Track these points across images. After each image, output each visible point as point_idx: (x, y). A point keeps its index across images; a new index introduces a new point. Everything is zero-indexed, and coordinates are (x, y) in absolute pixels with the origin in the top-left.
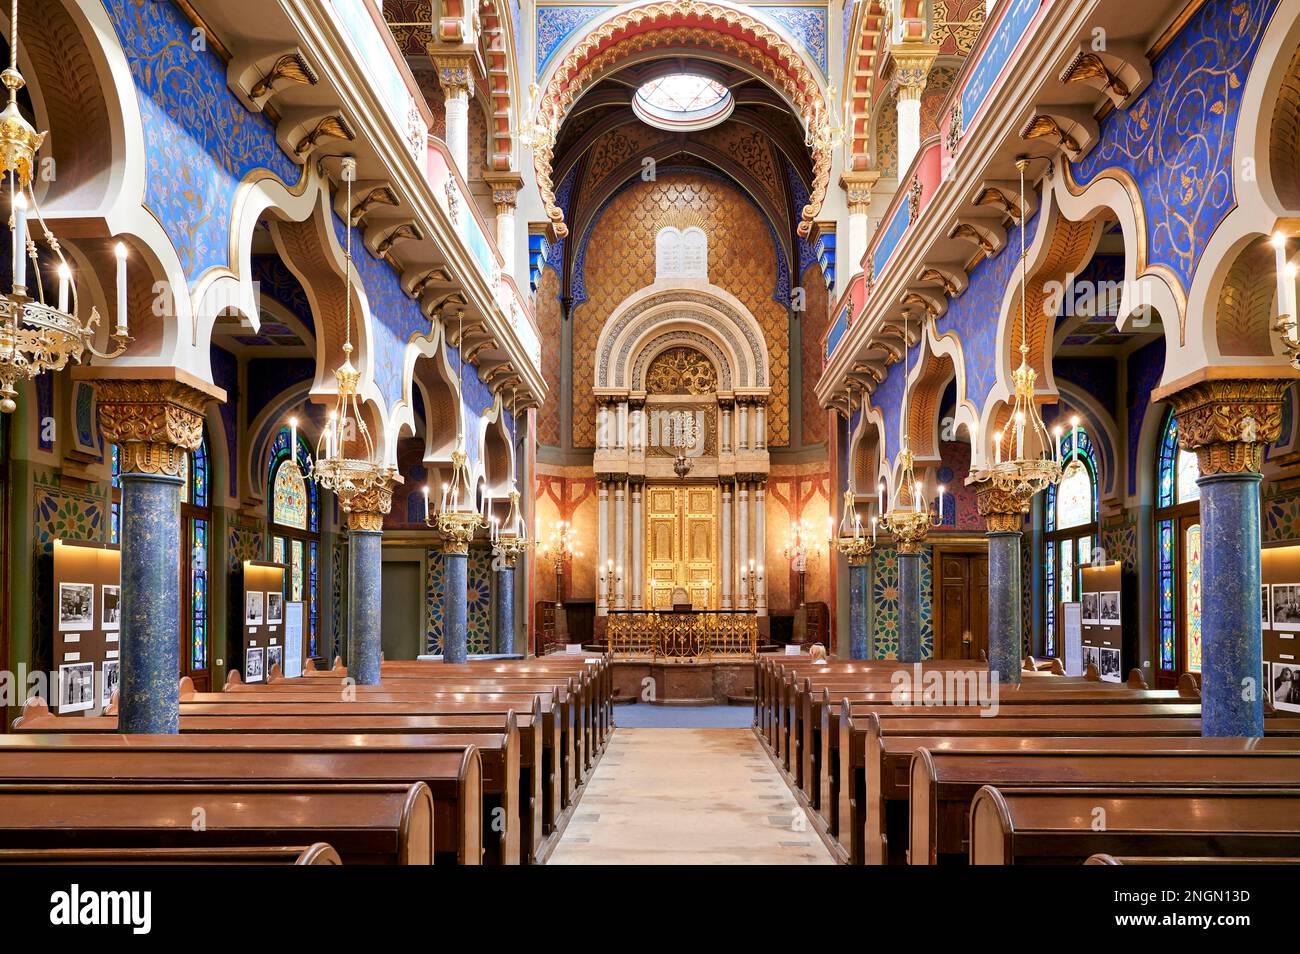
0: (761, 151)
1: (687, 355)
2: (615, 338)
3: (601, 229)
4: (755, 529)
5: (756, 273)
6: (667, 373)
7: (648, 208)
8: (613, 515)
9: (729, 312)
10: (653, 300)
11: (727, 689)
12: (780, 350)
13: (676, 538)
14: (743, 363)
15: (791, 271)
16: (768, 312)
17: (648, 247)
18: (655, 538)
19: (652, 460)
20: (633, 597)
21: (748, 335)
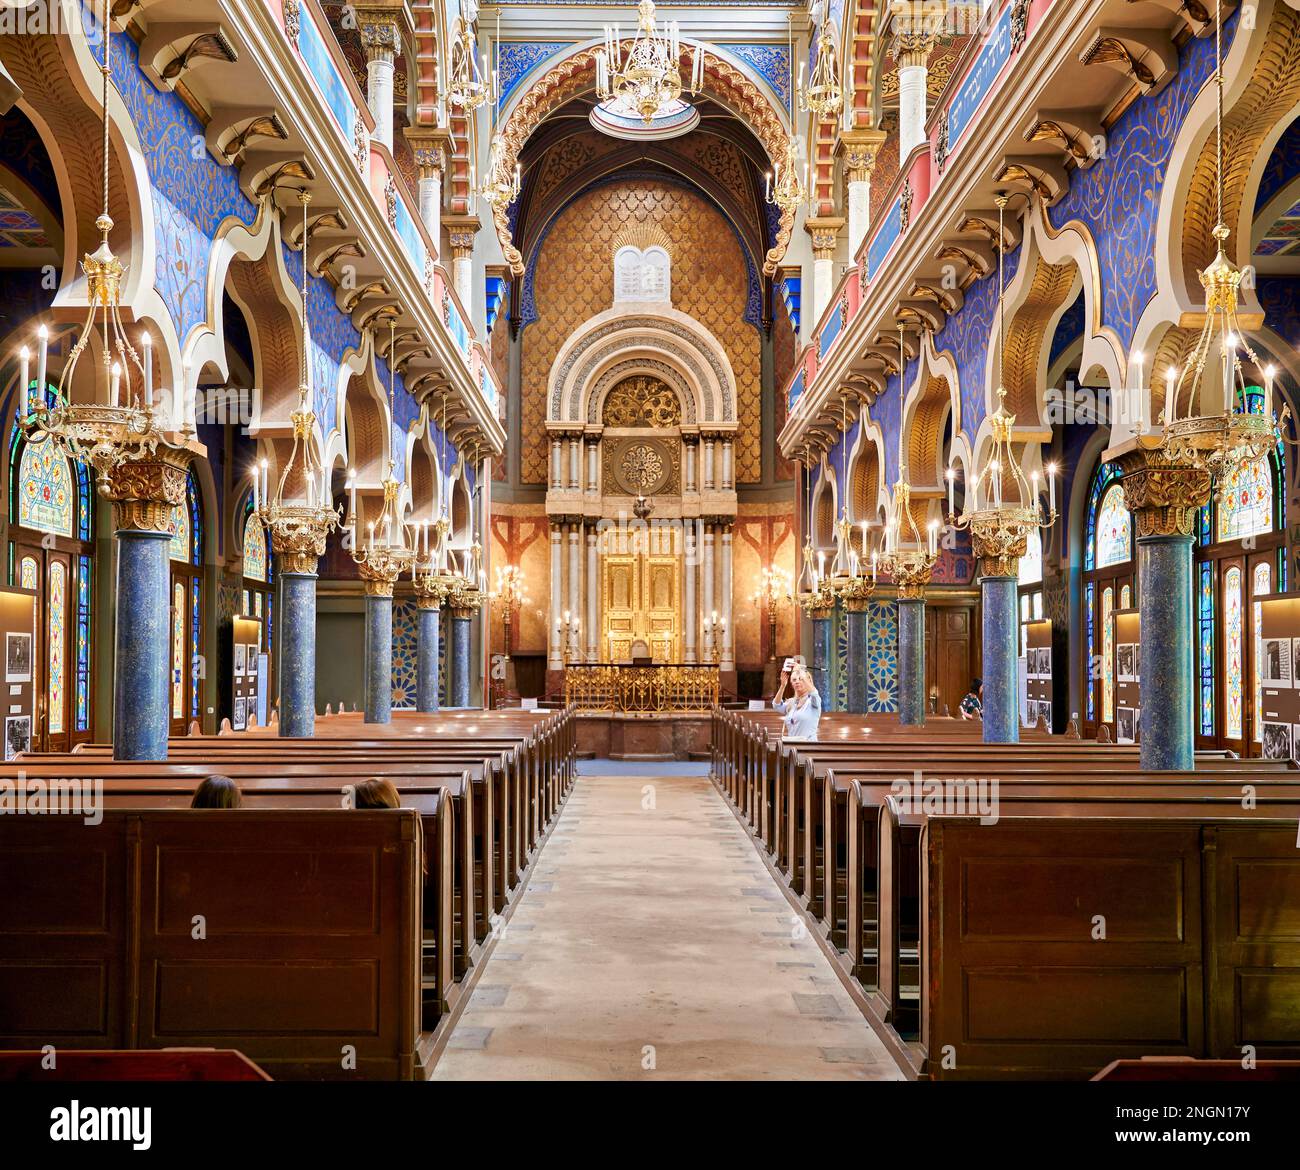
0: (730, 159)
1: (648, 384)
2: (570, 367)
3: (553, 241)
4: (721, 575)
5: (725, 291)
6: (626, 404)
7: (605, 217)
8: (567, 558)
9: (694, 339)
10: (611, 326)
11: (688, 745)
12: (752, 377)
13: (635, 584)
14: (708, 395)
15: (763, 290)
16: (738, 334)
17: (605, 261)
18: (611, 585)
19: (610, 499)
20: (588, 650)
21: (715, 364)
